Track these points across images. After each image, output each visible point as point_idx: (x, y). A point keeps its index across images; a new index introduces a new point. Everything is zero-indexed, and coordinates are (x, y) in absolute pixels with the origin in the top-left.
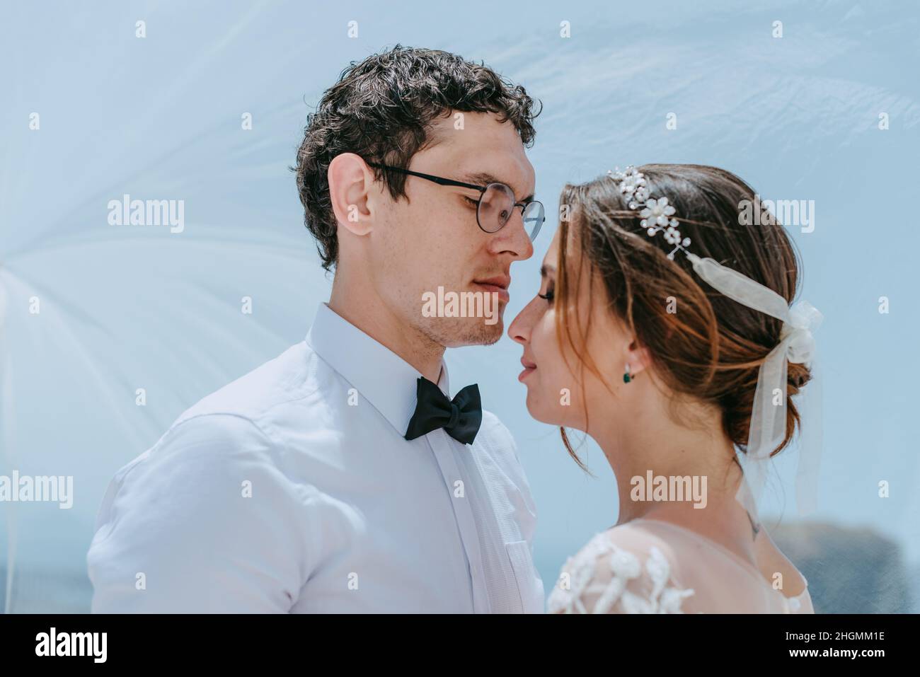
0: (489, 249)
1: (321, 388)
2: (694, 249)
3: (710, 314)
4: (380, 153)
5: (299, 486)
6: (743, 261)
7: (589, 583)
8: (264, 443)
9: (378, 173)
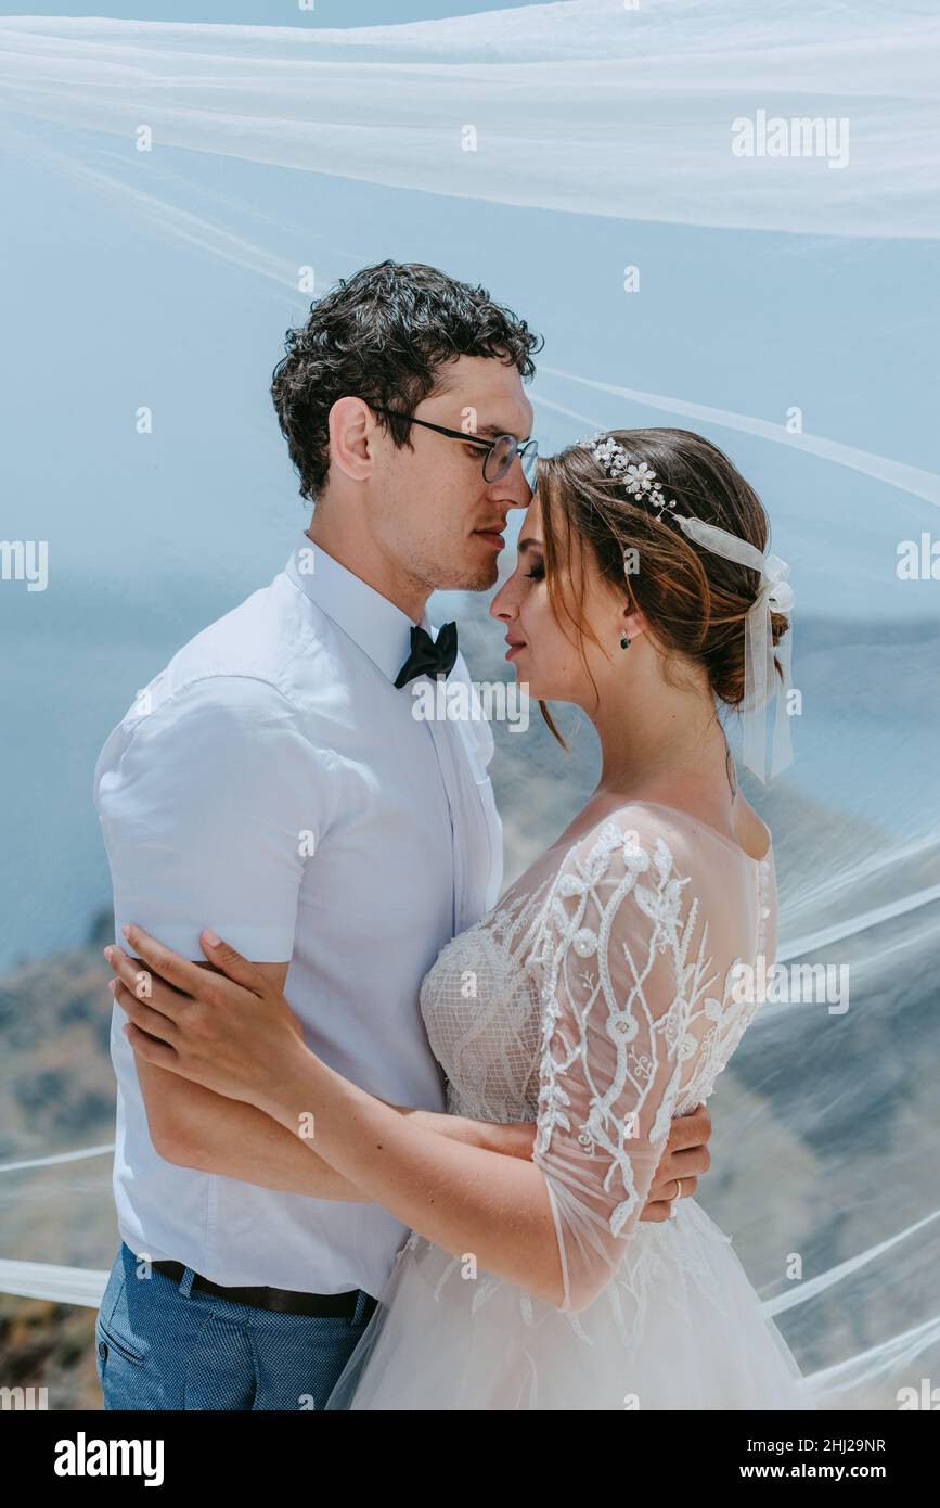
0: (489, 496)
1: (319, 636)
2: (680, 510)
3: (701, 572)
4: (385, 399)
5: (322, 751)
6: (724, 518)
7: (604, 876)
8: (290, 710)
9: (380, 417)
